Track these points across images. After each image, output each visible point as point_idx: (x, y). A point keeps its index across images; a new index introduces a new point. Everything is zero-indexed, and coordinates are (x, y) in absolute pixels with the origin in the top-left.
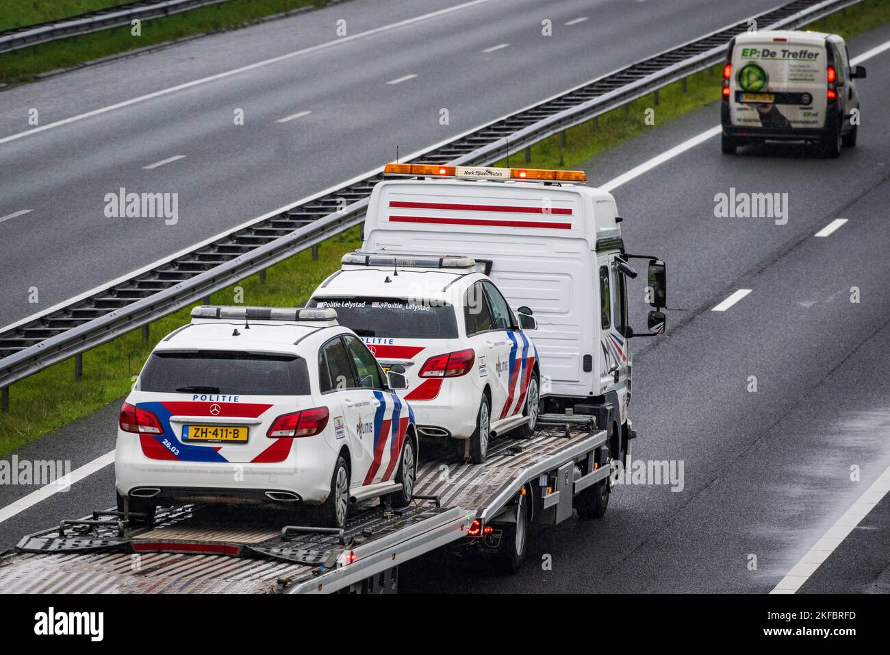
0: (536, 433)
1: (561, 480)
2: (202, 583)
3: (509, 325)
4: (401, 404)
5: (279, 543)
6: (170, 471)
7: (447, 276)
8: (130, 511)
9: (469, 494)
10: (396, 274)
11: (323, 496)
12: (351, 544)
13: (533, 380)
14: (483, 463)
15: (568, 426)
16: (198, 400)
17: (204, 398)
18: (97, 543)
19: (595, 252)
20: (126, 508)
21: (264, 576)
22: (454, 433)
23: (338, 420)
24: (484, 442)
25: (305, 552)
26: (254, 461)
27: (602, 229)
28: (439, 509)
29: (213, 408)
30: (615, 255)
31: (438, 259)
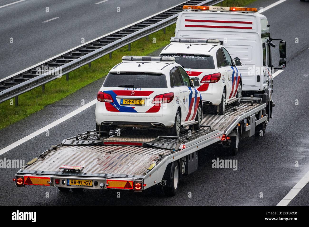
0: (240, 104)
1: (251, 121)
2: (131, 156)
3: (231, 64)
4: (197, 92)
5: (157, 142)
6: (116, 116)
7: (210, 46)
8: (101, 131)
9: (220, 126)
10: (191, 45)
11: (172, 125)
12: (183, 142)
13: (240, 85)
14: (224, 114)
15: (252, 101)
16: (126, 90)
17: (128, 89)
18: (91, 142)
19: (261, 38)
20: (100, 129)
21: (153, 153)
22: (213, 104)
23: (177, 97)
24: (224, 107)
25: (167, 145)
26: (147, 112)
27: (263, 29)
28: (211, 130)
29: (132, 93)
30: (267, 39)
31: (206, 40)
